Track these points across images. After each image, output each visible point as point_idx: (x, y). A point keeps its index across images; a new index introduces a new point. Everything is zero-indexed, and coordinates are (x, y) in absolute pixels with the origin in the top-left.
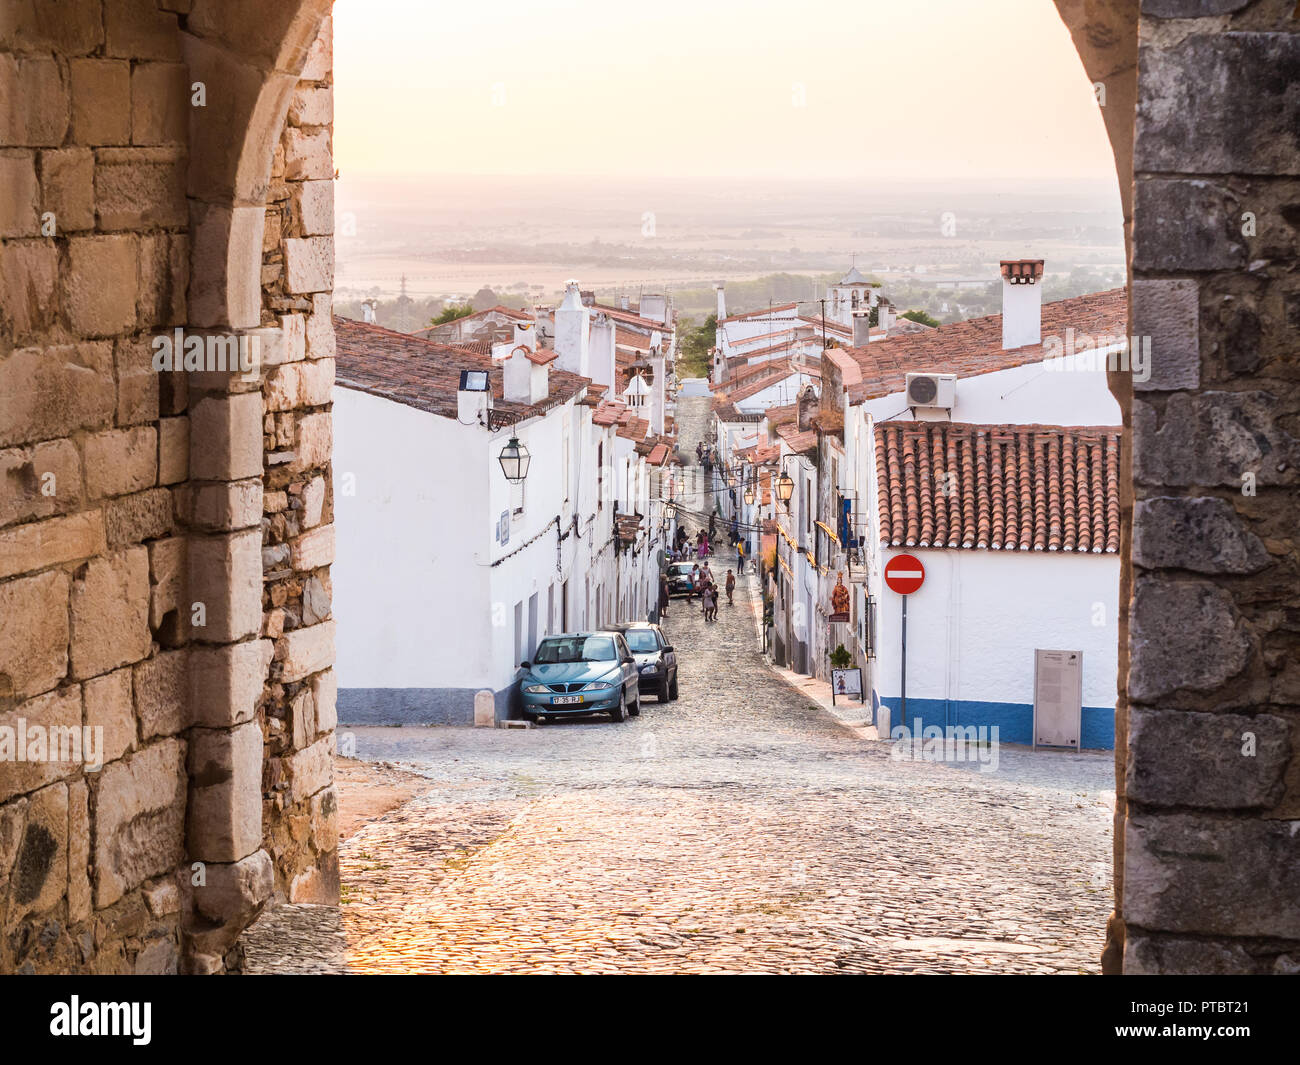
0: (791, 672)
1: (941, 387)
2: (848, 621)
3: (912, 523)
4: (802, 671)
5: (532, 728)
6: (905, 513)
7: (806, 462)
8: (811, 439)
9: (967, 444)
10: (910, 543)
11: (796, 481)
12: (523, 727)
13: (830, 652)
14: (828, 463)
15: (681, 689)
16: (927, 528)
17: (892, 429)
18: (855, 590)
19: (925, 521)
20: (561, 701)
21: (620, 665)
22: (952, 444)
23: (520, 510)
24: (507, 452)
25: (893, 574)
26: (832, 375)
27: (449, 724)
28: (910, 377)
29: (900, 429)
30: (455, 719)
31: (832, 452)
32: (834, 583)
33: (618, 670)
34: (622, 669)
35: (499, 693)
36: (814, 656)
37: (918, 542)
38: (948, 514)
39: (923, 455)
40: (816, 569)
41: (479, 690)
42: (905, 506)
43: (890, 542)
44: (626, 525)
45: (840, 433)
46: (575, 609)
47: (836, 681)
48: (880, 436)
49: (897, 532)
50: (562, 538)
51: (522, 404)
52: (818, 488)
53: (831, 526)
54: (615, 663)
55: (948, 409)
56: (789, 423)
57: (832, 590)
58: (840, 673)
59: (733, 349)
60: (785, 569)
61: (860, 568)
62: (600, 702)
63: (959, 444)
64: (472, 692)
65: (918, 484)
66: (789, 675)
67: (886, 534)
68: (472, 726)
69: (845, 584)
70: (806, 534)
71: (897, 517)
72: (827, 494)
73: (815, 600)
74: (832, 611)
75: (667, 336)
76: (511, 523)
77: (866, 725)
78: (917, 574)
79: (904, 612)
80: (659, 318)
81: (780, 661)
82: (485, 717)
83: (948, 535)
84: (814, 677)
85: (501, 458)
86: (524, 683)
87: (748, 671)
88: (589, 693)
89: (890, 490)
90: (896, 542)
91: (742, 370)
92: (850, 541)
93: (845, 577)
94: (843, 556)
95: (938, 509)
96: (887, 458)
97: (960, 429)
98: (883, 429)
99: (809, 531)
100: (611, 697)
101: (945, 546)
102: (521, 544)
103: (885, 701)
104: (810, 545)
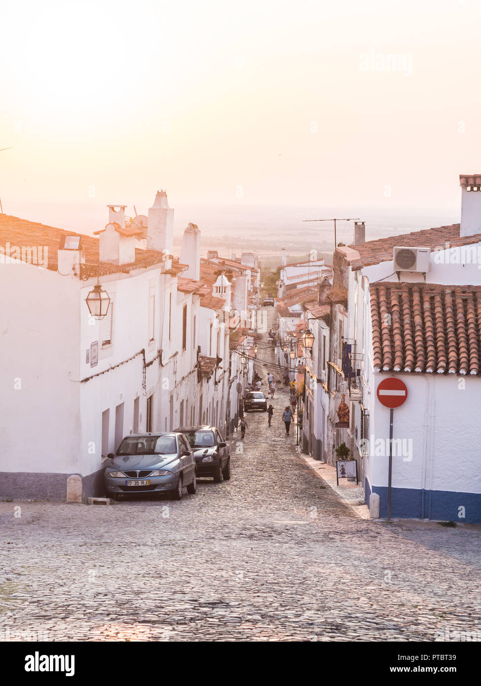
0: (312, 459)
1: (420, 257)
2: (348, 427)
3: (398, 354)
4: (318, 458)
5: (111, 504)
6: (392, 346)
7: (323, 324)
8: (327, 310)
9: (438, 298)
10: (397, 369)
11: (316, 336)
12: (104, 503)
13: (337, 448)
14: (337, 324)
15: (233, 471)
16: (409, 358)
17: (382, 287)
18: (353, 406)
19: (408, 352)
20: (133, 484)
21: (179, 457)
22: (427, 298)
23: (108, 342)
24: (92, 296)
25: (383, 392)
26: (340, 266)
27: (48, 500)
28: (396, 249)
29: (388, 287)
30: (53, 496)
31: (339, 316)
32: (339, 401)
33: (178, 461)
34: (181, 460)
35: (87, 477)
36: (326, 449)
37: (402, 368)
38: (426, 348)
39: (406, 306)
40: (328, 393)
41: (70, 475)
42: (392, 341)
43: (381, 368)
44: (207, 363)
45: (345, 303)
46: (159, 415)
47: (339, 468)
48: (373, 292)
49: (386, 361)
50: (146, 365)
51: (111, 264)
52: (330, 340)
53: (338, 365)
54: (175, 456)
55: (424, 273)
56: (313, 301)
57: (338, 406)
58: (342, 463)
59: (289, 280)
60: (309, 393)
61: (357, 391)
62: (163, 485)
63: (432, 298)
64: (66, 476)
65: (402, 326)
66: (311, 462)
67: (378, 362)
68: (64, 502)
69: (346, 402)
70: (322, 371)
71: (386, 349)
72: (336, 344)
73: (327, 413)
74: (337, 420)
75: (255, 274)
76: (100, 351)
77: (360, 504)
78: (401, 393)
79: (391, 421)
80: (251, 265)
81: (305, 451)
82: (75, 495)
83: (426, 363)
84: (325, 463)
85: (87, 300)
86: (108, 469)
87: (284, 457)
88: (155, 477)
89: (381, 330)
90: (386, 368)
91: (293, 291)
92: (352, 374)
93: (347, 397)
94: (345, 383)
95: (417, 344)
96: (379, 308)
97: (432, 288)
98: (376, 288)
99: (324, 369)
100: (171, 481)
101: (424, 371)
102: (109, 367)
103: (376, 489)
104: (324, 378)
